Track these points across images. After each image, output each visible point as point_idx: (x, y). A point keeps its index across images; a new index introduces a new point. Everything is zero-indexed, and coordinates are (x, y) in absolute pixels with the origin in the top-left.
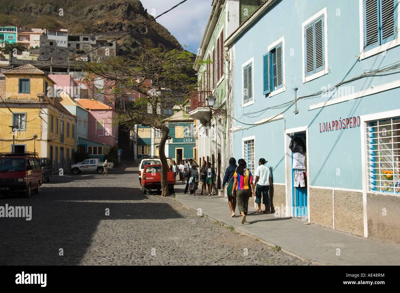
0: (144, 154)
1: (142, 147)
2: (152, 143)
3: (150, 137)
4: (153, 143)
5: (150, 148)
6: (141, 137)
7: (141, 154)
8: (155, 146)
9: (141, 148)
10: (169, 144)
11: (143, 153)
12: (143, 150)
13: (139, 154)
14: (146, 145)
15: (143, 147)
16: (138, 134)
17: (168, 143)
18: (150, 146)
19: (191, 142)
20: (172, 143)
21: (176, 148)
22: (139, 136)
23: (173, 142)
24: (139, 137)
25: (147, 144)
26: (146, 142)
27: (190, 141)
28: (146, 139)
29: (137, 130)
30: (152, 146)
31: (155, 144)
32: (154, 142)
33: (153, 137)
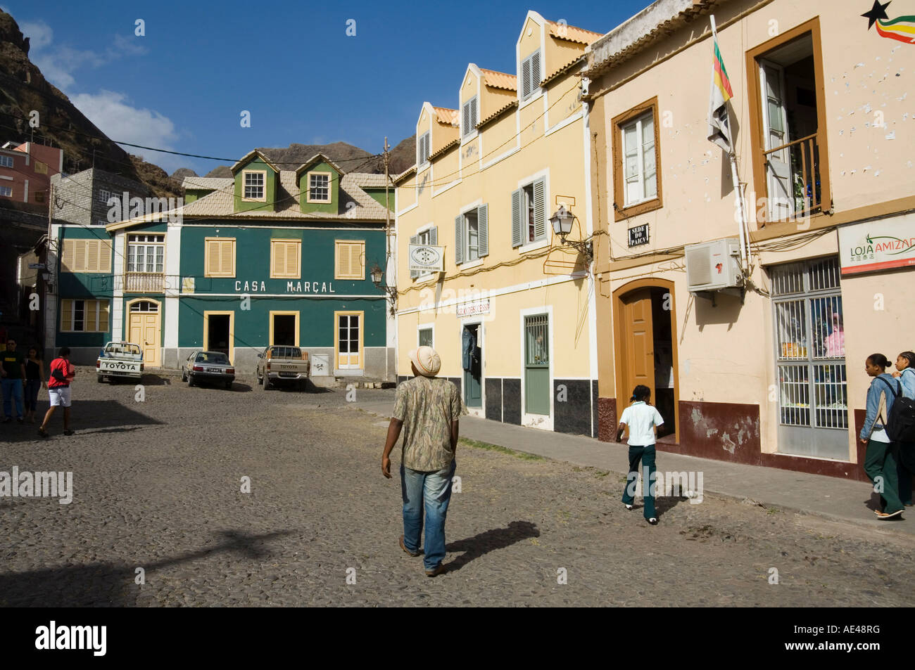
0: (86, 330)
1: (77, 303)
2: (116, 293)
3: (110, 271)
4: (118, 292)
5: (108, 309)
6: (74, 269)
7: (73, 330)
8: (129, 303)
9: (73, 310)
10: (181, 298)
11: (79, 326)
12: (79, 316)
13: (62, 330)
14: (91, 297)
15: (80, 306)
16: (62, 261)
17: (177, 293)
18: (108, 300)
19: (263, 292)
20: (192, 294)
21: (207, 313)
22: (65, 267)
23: (196, 290)
24: (66, 271)
25: (94, 294)
26: (95, 289)
27: (259, 287)
28: (94, 277)
29: (60, 244)
30: (118, 304)
31: (127, 297)
32: (126, 288)
33: (120, 269)
